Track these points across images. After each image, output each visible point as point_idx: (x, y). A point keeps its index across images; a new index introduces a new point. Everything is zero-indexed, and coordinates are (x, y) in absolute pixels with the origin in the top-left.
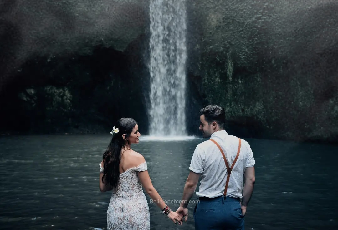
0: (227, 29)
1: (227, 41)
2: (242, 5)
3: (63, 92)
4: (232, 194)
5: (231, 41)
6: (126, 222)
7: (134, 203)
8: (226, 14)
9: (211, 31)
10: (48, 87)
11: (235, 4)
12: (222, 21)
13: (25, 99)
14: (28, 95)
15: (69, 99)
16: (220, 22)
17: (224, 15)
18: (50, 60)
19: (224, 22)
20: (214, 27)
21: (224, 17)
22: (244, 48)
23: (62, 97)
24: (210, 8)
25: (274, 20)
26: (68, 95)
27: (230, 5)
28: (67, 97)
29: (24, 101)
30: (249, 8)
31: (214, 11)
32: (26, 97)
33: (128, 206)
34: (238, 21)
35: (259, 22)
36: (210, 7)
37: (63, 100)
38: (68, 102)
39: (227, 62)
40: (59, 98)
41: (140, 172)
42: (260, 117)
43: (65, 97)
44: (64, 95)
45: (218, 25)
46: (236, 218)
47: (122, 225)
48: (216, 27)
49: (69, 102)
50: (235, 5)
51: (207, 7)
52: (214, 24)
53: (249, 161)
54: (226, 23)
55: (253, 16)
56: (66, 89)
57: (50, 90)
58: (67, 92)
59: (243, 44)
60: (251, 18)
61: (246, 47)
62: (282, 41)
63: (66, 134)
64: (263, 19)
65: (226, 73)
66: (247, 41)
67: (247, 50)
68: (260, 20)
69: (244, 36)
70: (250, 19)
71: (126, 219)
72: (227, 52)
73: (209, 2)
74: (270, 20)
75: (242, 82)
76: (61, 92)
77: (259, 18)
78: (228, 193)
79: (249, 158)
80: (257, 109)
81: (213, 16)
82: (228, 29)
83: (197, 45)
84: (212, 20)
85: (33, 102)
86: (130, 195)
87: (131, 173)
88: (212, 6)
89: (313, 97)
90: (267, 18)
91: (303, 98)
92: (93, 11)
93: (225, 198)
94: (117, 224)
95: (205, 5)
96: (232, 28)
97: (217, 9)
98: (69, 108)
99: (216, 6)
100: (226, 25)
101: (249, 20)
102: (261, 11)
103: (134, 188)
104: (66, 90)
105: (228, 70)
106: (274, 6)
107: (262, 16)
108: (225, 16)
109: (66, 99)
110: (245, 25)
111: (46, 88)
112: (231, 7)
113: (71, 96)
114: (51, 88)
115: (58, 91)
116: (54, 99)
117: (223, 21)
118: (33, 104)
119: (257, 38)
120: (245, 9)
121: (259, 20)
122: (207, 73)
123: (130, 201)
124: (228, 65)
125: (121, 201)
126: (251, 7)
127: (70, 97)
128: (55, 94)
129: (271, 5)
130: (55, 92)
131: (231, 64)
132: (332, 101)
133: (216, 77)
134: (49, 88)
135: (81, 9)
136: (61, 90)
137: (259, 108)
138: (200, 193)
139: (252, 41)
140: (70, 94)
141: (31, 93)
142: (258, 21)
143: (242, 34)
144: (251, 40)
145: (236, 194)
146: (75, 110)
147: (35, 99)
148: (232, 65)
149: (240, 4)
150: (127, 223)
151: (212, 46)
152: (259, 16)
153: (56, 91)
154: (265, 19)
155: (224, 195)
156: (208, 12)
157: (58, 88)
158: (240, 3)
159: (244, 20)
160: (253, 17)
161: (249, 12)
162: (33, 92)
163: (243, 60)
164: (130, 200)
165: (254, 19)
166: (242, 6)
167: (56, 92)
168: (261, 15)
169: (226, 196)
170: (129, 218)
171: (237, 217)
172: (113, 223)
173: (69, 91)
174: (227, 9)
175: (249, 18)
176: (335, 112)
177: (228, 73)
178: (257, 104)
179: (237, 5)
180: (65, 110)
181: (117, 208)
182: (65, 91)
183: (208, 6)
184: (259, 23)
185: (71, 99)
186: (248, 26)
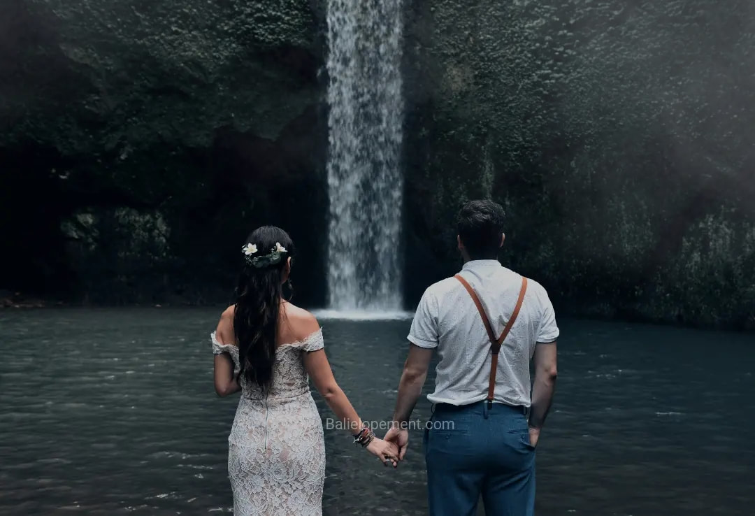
0: (482, 97)
1: (483, 122)
2: (512, 50)
3: (151, 220)
4: (504, 398)
5: (490, 121)
6: (274, 458)
7: (292, 417)
8: (480, 68)
9: (450, 102)
10: (122, 211)
11: (498, 48)
12: (472, 81)
13: (75, 235)
14: (80, 227)
15: (164, 236)
16: (469, 85)
17: (477, 69)
18: (126, 156)
19: (476, 84)
20: (457, 93)
21: (477, 73)
22: (515, 135)
23: (150, 230)
24: (449, 56)
25: (575, 81)
26: (162, 227)
27: (489, 50)
28: (160, 232)
29: (73, 239)
30: (526, 56)
31: (458, 61)
32: (76, 231)
33: (280, 424)
34: (504, 81)
35: (546, 84)
36: (449, 54)
37: (151, 238)
38: (161, 242)
39: (483, 164)
40: (144, 234)
41: (309, 352)
42: (547, 273)
43: (157, 231)
44: (154, 227)
45: (464, 90)
46: (513, 450)
47: (265, 466)
48: (460, 94)
49: (164, 241)
50: (499, 50)
51: (443, 54)
52: (457, 88)
53: (543, 329)
54: (480, 86)
55: (533, 72)
56: (158, 214)
57: (126, 217)
58: (160, 221)
59: (514, 127)
60: (530, 75)
61: (519, 134)
62: (591, 122)
63: (158, 306)
64: (553, 78)
65: (479, 186)
66: (522, 122)
67: (521, 139)
68: (548, 81)
69: (516, 112)
70: (529, 79)
71: (276, 452)
72: (483, 143)
73: (447, 44)
74: (567, 81)
75: (513, 204)
76: (148, 222)
77: (546, 77)
78: (497, 395)
79: (544, 322)
80: (540, 258)
81: (454, 72)
82: (485, 98)
83: (424, 129)
84: (453, 78)
85: (90, 240)
86: (283, 400)
87: (290, 353)
88: (453, 51)
89: (651, 234)
90: (561, 77)
91: (632, 235)
92: (215, 57)
93: (490, 406)
94: (254, 463)
95: (439, 49)
96: (492, 96)
97: (463, 57)
98: (164, 254)
99: (462, 51)
100: (479, 89)
101: (526, 81)
102: (551, 62)
103: (293, 387)
104: (159, 216)
105: (484, 179)
106: (574, 53)
107: (551, 74)
108: (479, 73)
109: (159, 236)
110: (517, 89)
111: (117, 214)
112: (492, 54)
113: (169, 229)
114: (128, 214)
115: (141, 220)
116: (134, 235)
117: (474, 81)
118: (91, 244)
119: (541, 115)
120: (519, 58)
121: (546, 79)
122: (441, 186)
123: (284, 412)
124: (485, 170)
125: (263, 413)
126: (529, 55)
127: (166, 231)
128: (137, 225)
129: (569, 51)
130: (135, 221)
131: (490, 168)
132: (688, 241)
133: (461, 193)
134: (124, 212)
135: (190, 53)
136: (148, 217)
137: (545, 255)
138: (435, 396)
139: (532, 123)
140: (167, 226)
141: (87, 222)
142: (543, 83)
143: (511, 108)
144: (529, 121)
145: (515, 398)
146: (176, 258)
147: (94, 234)
148: (493, 169)
149: (509, 49)
150: (275, 461)
151: (453, 132)
152: (546, 72)
153: (137, 218)
154: (557, 79)
155: (489, 399)
156: (445, 63)
157: (141, 213)
158: (509, 47)
159: (516, 80)
160: (534, 74)
161: (526, 65)
162: (91, 221)
163: (514, 159)
164: (284, 410)
165: (536, 79)
166: (513, 53)
167: (139, 221)
168: (550, 71)
169: (494, 402)
170: (281, 450)
171: (517, 447)
172: (244, 461)
173: (164, 219)
174: (482, 59)
175: (526, 77)
176: (693, 263)
177: (484, 185)
178: (542, 247)
179: (502, 51)
180: (156, 258)
181: (253, 428)
182: (157, 219)
183: (445, 52)
184: (545, 86)
185: (168, 235)
186: (524, 93)
